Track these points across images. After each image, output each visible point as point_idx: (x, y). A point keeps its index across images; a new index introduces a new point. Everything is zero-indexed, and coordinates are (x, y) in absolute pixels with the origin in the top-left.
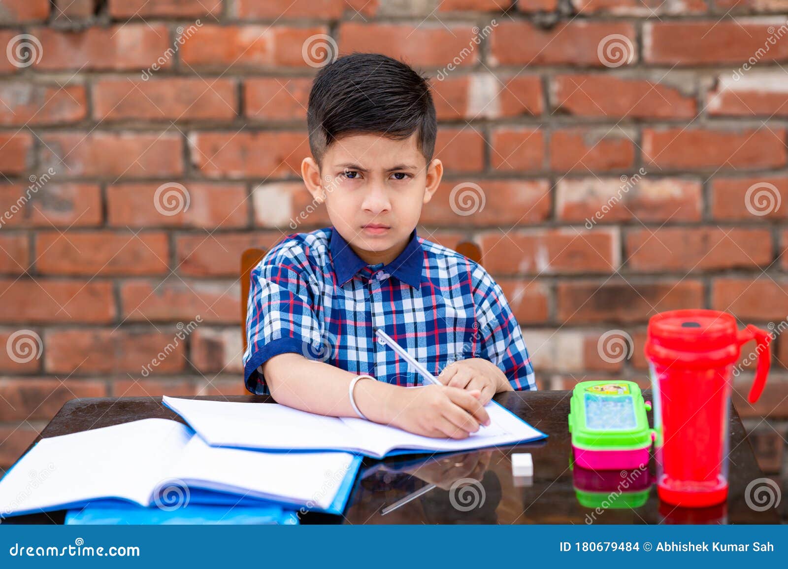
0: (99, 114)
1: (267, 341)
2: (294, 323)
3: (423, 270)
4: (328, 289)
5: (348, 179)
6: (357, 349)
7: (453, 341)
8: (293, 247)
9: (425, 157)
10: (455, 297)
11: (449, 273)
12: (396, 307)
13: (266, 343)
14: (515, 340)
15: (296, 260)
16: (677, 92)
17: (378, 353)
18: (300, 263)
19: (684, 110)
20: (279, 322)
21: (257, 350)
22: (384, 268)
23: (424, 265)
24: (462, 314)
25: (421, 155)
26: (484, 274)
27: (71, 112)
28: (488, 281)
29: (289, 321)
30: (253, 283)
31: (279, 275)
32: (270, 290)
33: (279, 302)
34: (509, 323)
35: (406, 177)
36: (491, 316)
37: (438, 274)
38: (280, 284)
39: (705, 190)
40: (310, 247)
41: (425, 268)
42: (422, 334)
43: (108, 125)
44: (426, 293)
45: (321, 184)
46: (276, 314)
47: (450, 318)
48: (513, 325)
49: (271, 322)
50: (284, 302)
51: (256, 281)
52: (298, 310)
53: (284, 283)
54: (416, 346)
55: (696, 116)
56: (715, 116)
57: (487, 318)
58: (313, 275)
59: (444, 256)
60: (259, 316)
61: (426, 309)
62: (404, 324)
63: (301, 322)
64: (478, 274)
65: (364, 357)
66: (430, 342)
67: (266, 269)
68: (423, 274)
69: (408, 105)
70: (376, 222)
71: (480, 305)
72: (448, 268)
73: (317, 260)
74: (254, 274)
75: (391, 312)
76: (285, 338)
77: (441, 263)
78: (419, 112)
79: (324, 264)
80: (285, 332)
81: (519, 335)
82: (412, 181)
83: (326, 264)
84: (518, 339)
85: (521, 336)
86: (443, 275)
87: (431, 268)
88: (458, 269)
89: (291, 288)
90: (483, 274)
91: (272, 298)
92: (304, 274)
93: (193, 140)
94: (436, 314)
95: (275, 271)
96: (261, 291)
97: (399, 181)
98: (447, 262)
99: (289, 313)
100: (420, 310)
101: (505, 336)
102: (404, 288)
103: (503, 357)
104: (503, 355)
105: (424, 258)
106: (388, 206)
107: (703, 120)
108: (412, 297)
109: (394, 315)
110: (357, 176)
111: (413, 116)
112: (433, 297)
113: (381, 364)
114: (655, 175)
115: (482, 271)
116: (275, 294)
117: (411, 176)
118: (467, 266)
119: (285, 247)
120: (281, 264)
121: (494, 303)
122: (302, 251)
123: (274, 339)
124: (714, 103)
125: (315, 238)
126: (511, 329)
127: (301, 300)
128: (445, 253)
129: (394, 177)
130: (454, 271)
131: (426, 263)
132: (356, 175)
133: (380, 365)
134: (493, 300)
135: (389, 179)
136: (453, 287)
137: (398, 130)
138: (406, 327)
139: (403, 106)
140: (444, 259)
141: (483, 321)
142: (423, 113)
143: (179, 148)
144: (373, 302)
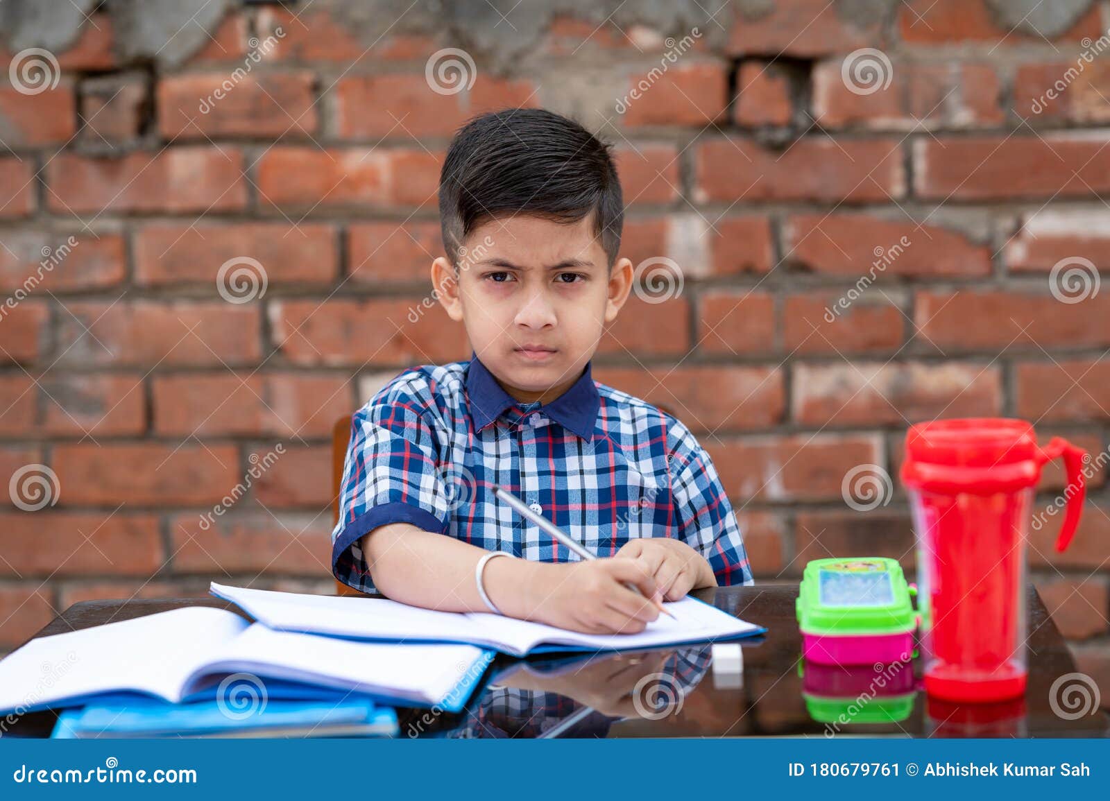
0: (143, 275)
1: (369, 507)
2: (409, 483)
3: (598, 421)
4: (460, 438)
5: (496, 282)
6: (498, 523)
7: (638, 521)
8: (414, 380)
9: (606, 251)
10: (642, 459)
11: (635, 428)
12: (556, 466)
13: (367, 510)
14: (728, 531)
15: (418, 397)
16: (963, 238)
17: (528, 530)
18: (423, 401)
19: (974, 264)
20: (388, 481)
21: (353, 519)
22: (542, 410)
23: (599, 415)
24: (651, 483)
25: (600, 248)
26: (686, 433)
27: (103, 273)
28: (691, 443)
29: (402, 481)
30: (354, 431)
31: (392, 417)
32: (377, 438)
33: (389, 454)
34: (720, 504)
35: (578, 279)
36: (694, 491)
37: (619, 427)
38: (394, 430)
39: (1005, 380)
40: (439, 383)
41: (601, 418)
42: (593, 506)
43: (155, 291)
44: (601, 449)
45: (458, 293)
46: (383, 470)
47: (634, 487)
48: (726, 507)
49: (375, 481)
50: (395, 454)
51: (358, 426)
52: (416, 466)
53: (398, 427)
54: (583, 523)
55: (991, 274)
56: (1018, 272)
57: (688, 494)
58: (440, 419)
59: (629, 405)
60: (360, 473)
61: (600, 471)
62: (567, 491)
63: (420, 482)
64: (678, 431)
65: (507, 535)
66: (604, 518)
67: (374, 411)
68: (597, 426)
69: (580, 175)
70: (536, 343)
71: (679, 473)
72: (634, 421)
73: (448, 401)
74: (357, 417)
75: (548, 473)
76: (396, 503)
77: (624, 414)
78: (595, 185)
79: (457, 406)
80: (395, 495)
81: (734, 524)
82: (588, 284)
83: (460, 404)
84: (732, 529)
85: (736, 525)
86: (626, 429)
87: (610, 419)
88: (648, 422)
89: (409, 436)
90: (684, 432)
91: (379, 449)
92: (428, 415)
93: (276, 311)
94: (613, 480)
95: (386, 412)
96: (364, 440)
97: (569, 285)
98: (633, 413)
99: (402, 469)
100: (590, 472)
101: (714, 522)
102: (569, 441)
103: (711, 553)
104: (710, 549)
105: (600, 406)
106: (552, 319)
107: (1001, 278)
108: (580, 454)
109: (553, 477)
110: (508, 278)
111: (586, 191)
112: (611, 455)
113: (533, 544)
114: (934, 358)
115: (682, 428)
116: (385, 444)
117: (585, 277)
118: (661, 419)
119: (403, 380)
120: (395, 402)
121: (698, 474)
122: (427, 385)
123: (379, 504)
124: (1016, 254)
125: (446, 371)
126: (723, 514)
127: (422, 453)
128: (632, 402)
129: (560, 279)
130: (643, 425)
131: (603, 412)
132: (506, 277)
133: (531, 546)
134: (698, 469)
135: (554, 281)
136: (639, 446)
137: (565, 209)
138: (569, 495)
139: (572, 176)
140: (628, 410)
141: (682, 497)
142: (602, 188)
143: (255, 323)
144: (522, 456)
